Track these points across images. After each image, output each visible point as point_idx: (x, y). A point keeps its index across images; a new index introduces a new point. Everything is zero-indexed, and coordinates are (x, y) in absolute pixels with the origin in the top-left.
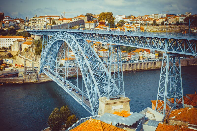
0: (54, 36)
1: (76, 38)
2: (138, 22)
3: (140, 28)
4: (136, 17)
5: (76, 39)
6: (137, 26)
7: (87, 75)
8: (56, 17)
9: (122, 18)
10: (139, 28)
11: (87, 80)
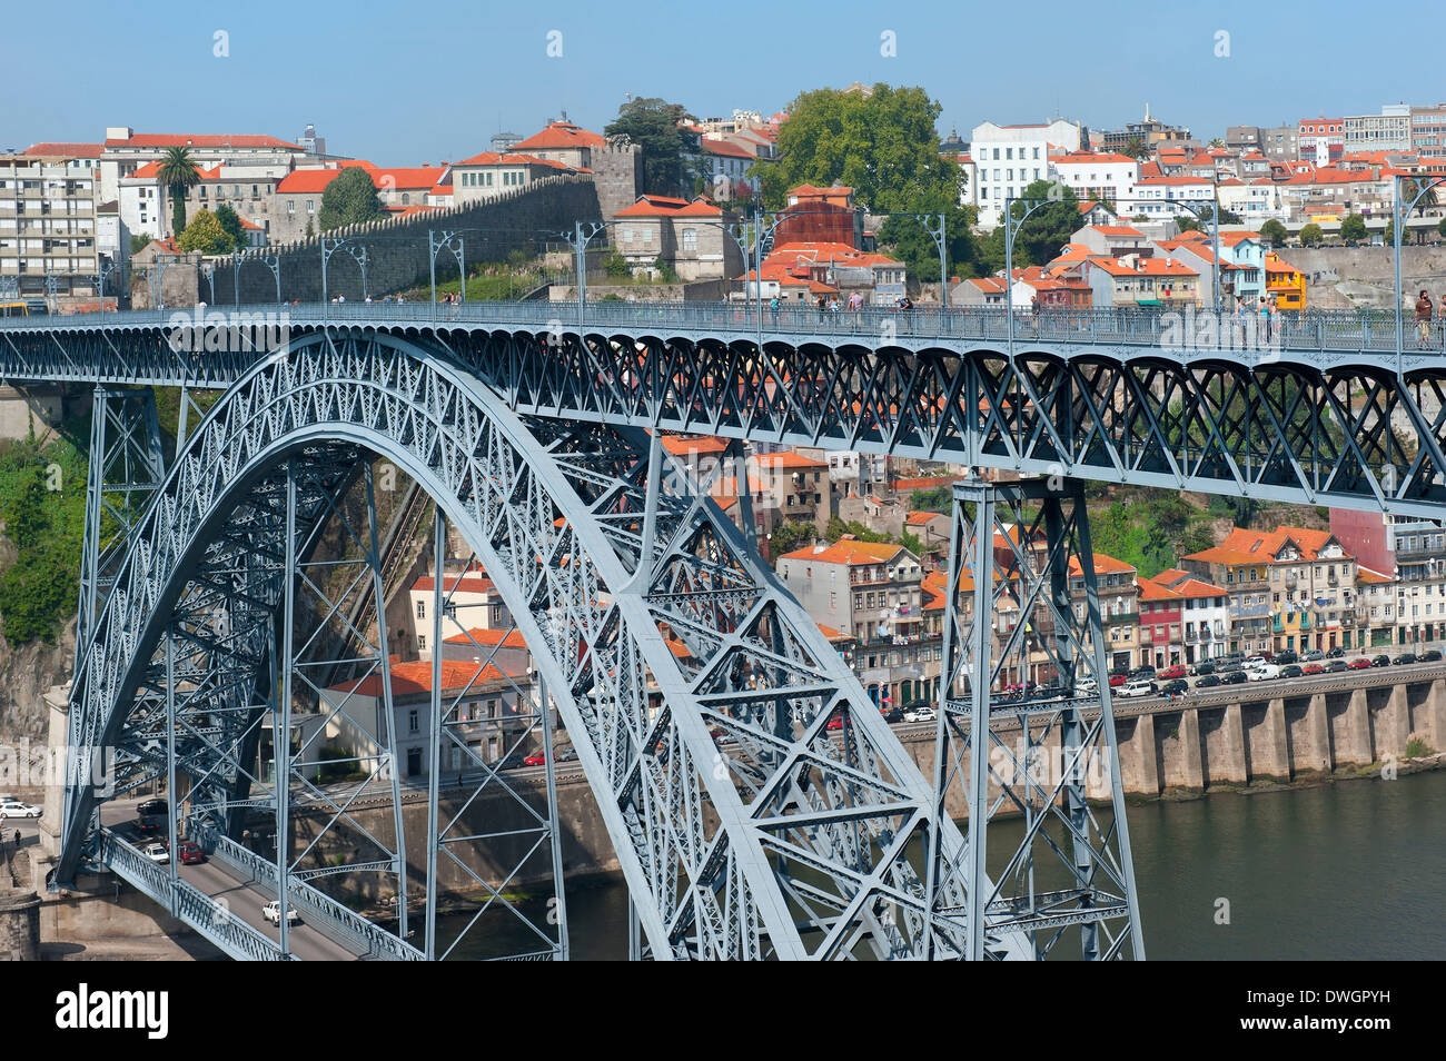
0: (245, 391)
1: (529, 409)
2: (1229, 197)
3: (1262, 276)
4: (1201, 138)
5: (525, 418)
6: (1227, 254)
7: (694, 874)
8: (244, 154)
9: (1043, 153)
10: (1251, 273)
11: (691, 931)
